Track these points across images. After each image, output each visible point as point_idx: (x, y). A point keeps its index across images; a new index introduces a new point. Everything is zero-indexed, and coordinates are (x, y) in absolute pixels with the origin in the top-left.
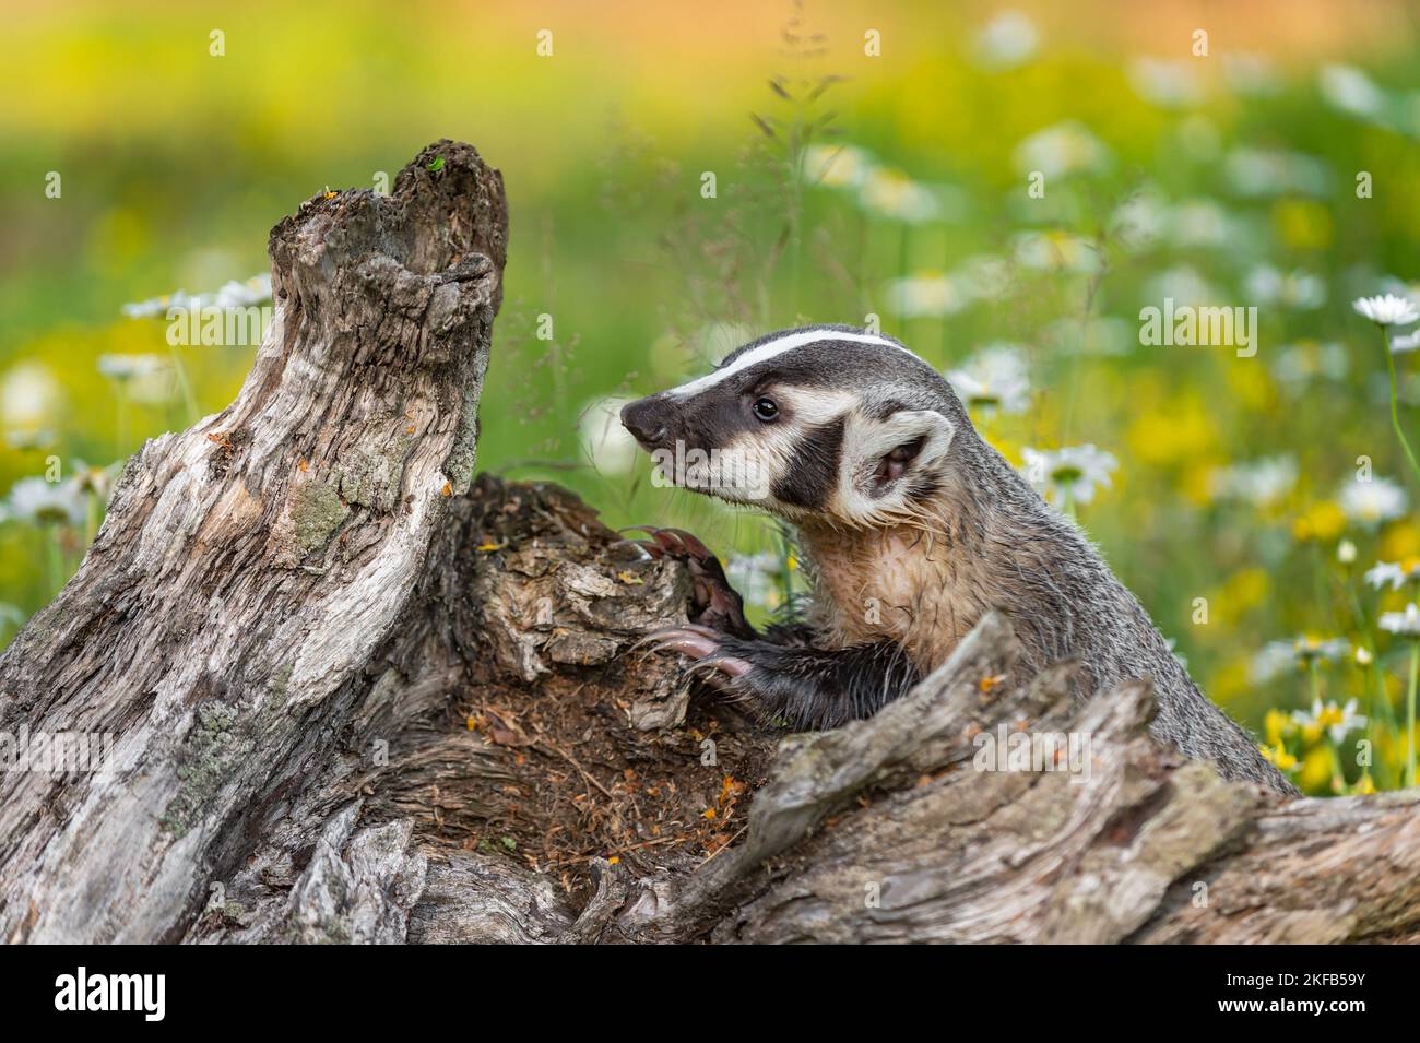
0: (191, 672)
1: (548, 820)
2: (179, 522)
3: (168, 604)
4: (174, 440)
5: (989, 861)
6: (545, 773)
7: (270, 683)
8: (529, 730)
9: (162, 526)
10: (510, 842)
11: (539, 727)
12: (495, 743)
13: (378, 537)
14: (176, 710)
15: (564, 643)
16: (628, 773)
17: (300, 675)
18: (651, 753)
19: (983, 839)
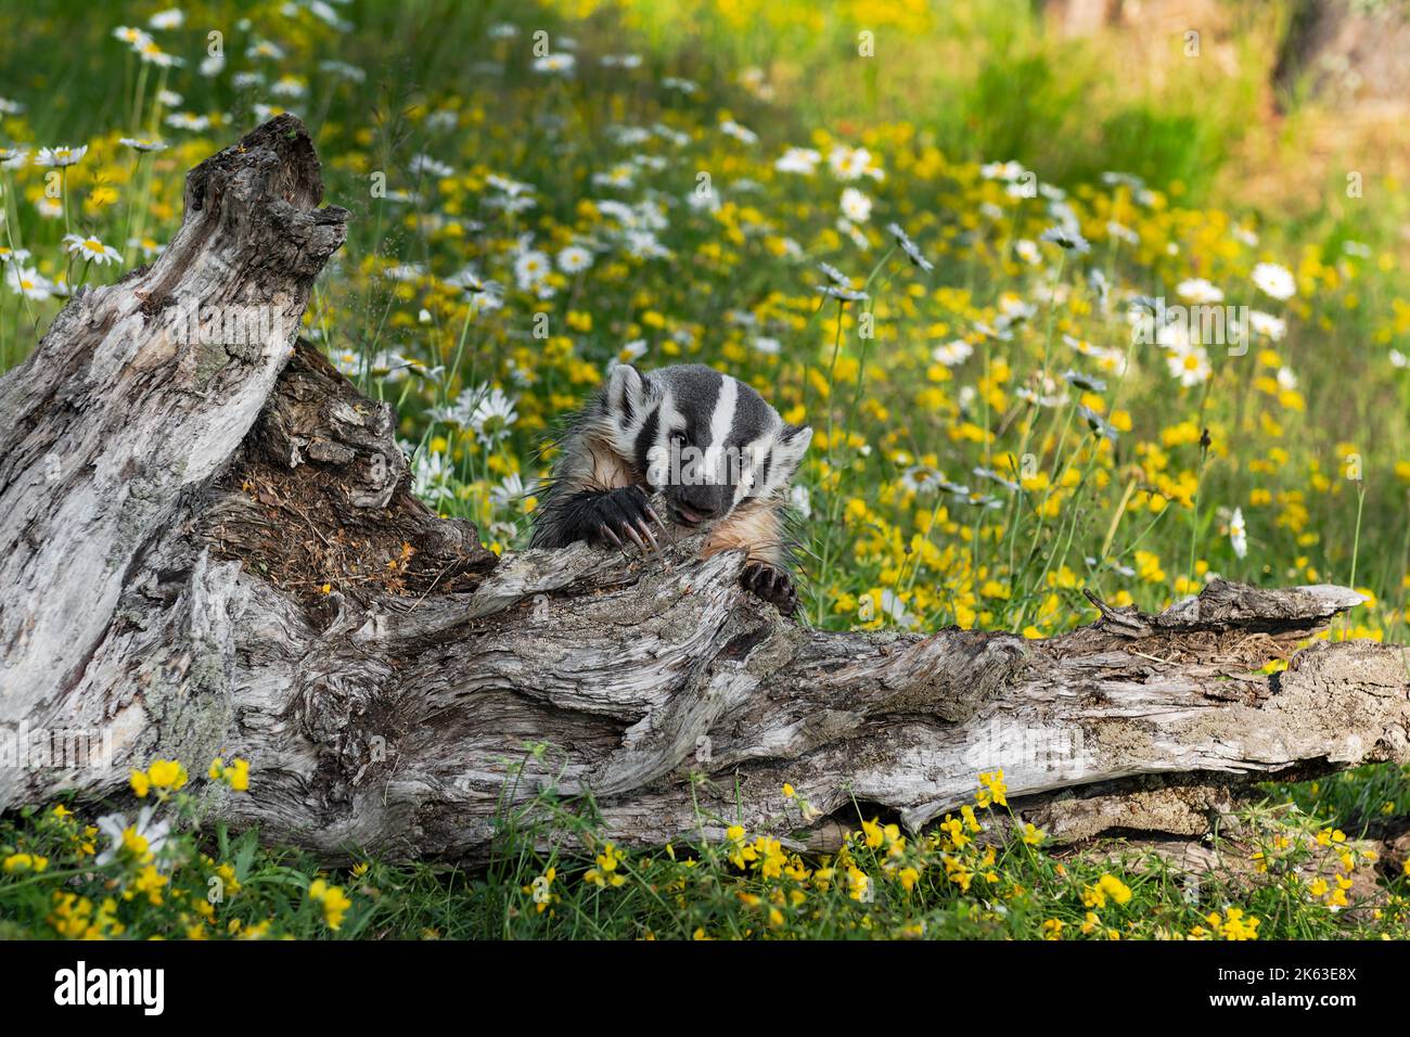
0: (123, 455)
1: (288, 555)
2: (124, 354)
3: (108, 406)
4: (109, 292)
5: (638, 651)
6: (287, 524)
7: (173, 468)
8: (282, 496)
9: (110, 353)
10: (264, 567)
11: (288, 495)
12: (259, 501)
13: (242, 377)
14: (114, 483)
15: (319, 447)
16: (341, 531)
17: (192, 466)
18: (357, 522)
19: (637, 637)
